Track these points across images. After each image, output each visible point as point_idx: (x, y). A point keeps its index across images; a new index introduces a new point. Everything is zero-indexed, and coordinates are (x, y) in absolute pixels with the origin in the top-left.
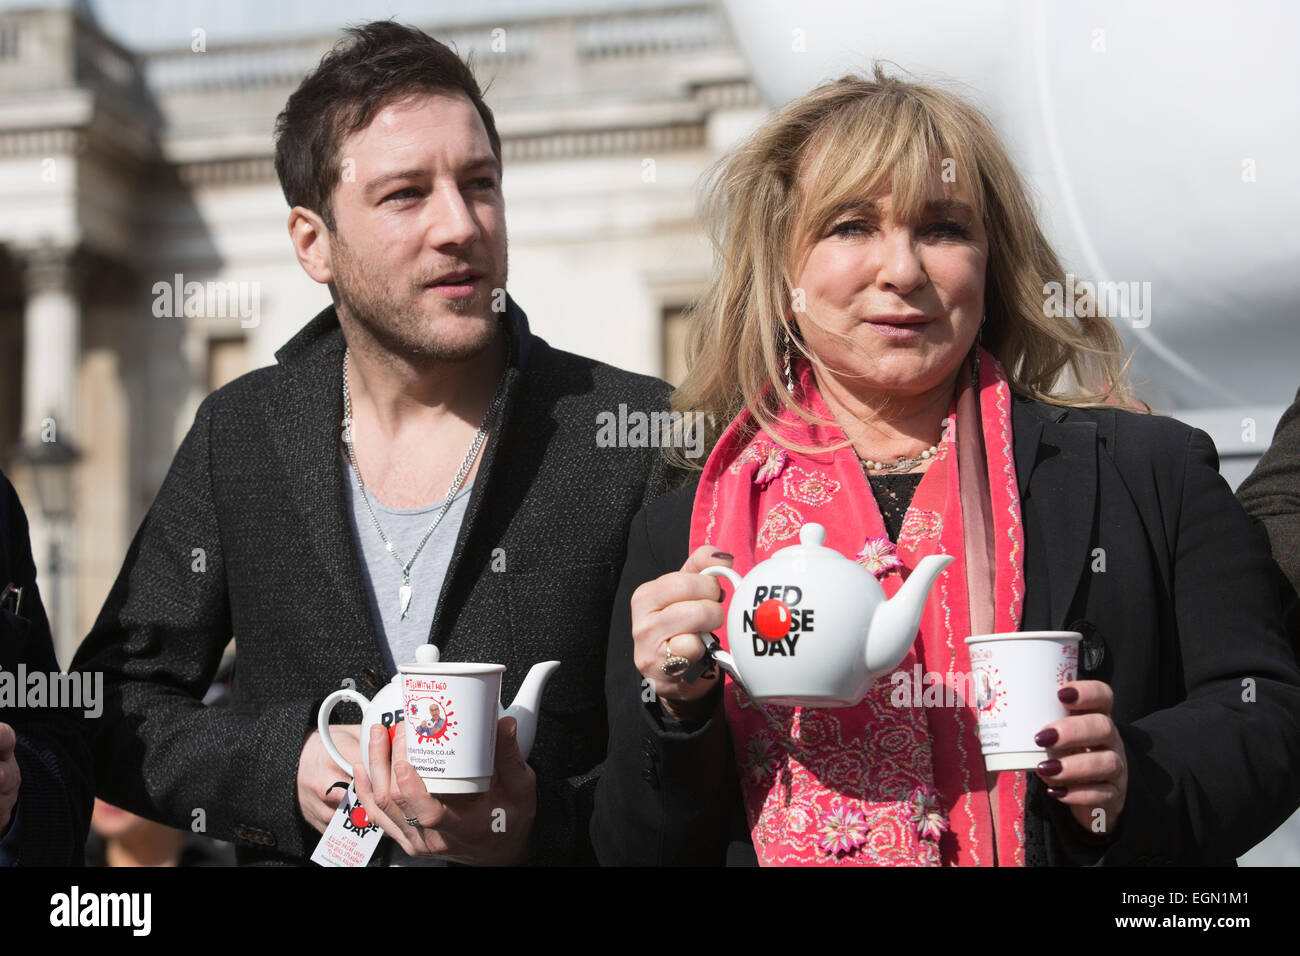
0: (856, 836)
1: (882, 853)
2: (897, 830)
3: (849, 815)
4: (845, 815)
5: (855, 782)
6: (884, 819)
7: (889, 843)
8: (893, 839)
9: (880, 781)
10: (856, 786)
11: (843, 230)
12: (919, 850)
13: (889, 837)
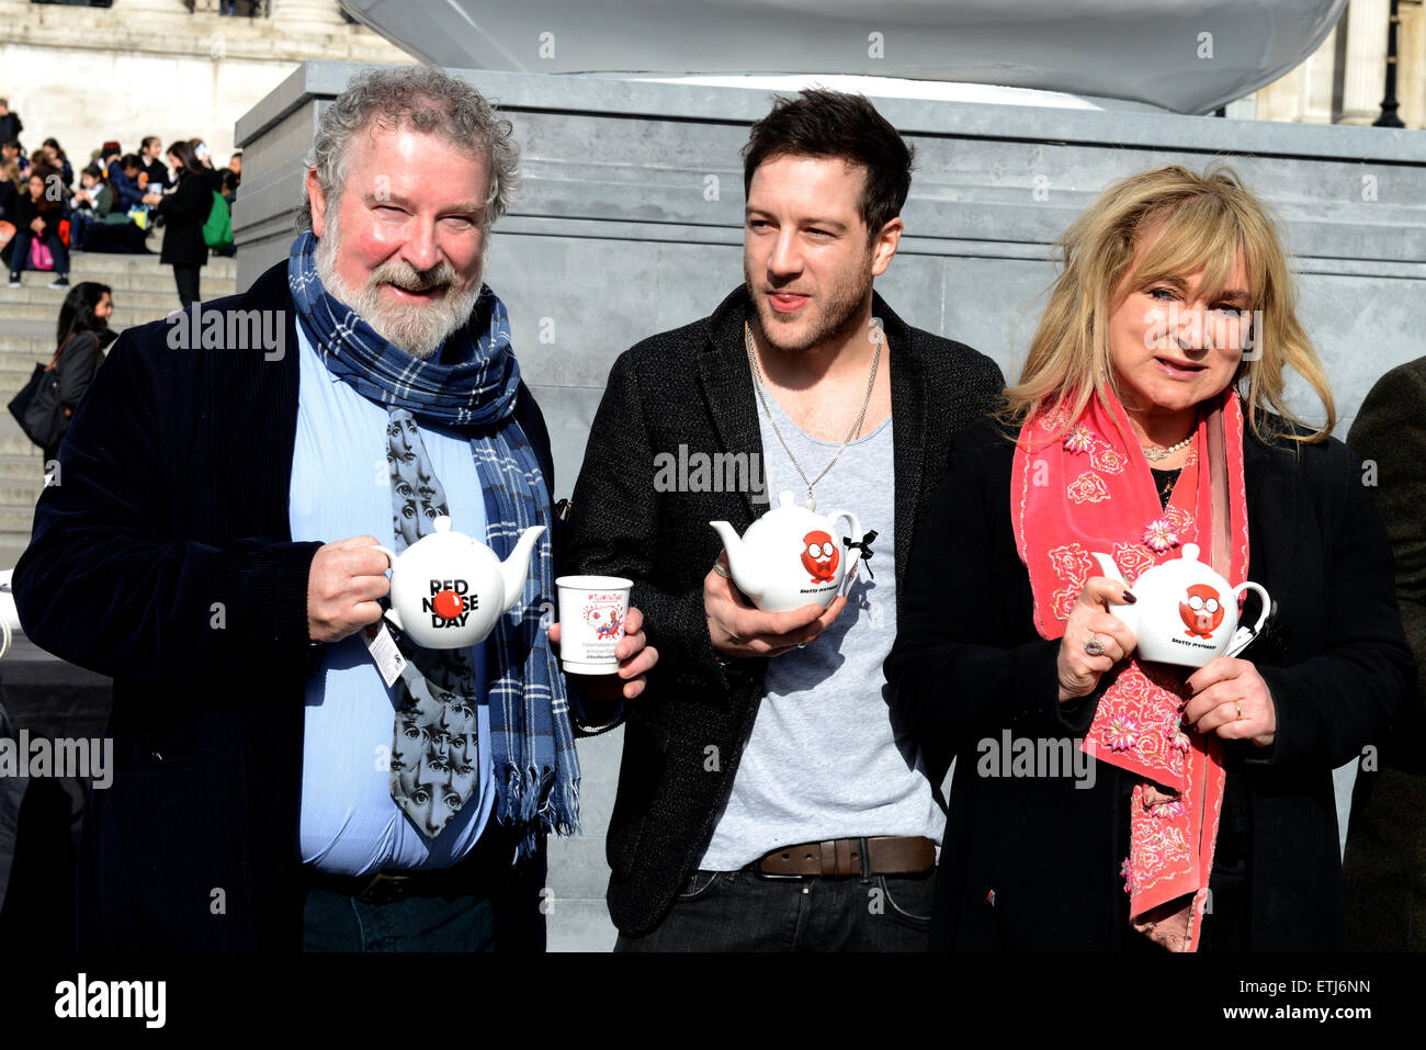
0: (1130, 739)
1: (1146, 756)
2: (1160, 741)
3: (1129, 722)
4: (1126, 722)
5: (1137, 698)
6: (1152, 731)
7: (1153, 750)
8: (1157, 747)
9: (1155, 702)
10: (1138, 701)
11: (1157, 293)
12: (1172, 758)
13: (1154, 744)
